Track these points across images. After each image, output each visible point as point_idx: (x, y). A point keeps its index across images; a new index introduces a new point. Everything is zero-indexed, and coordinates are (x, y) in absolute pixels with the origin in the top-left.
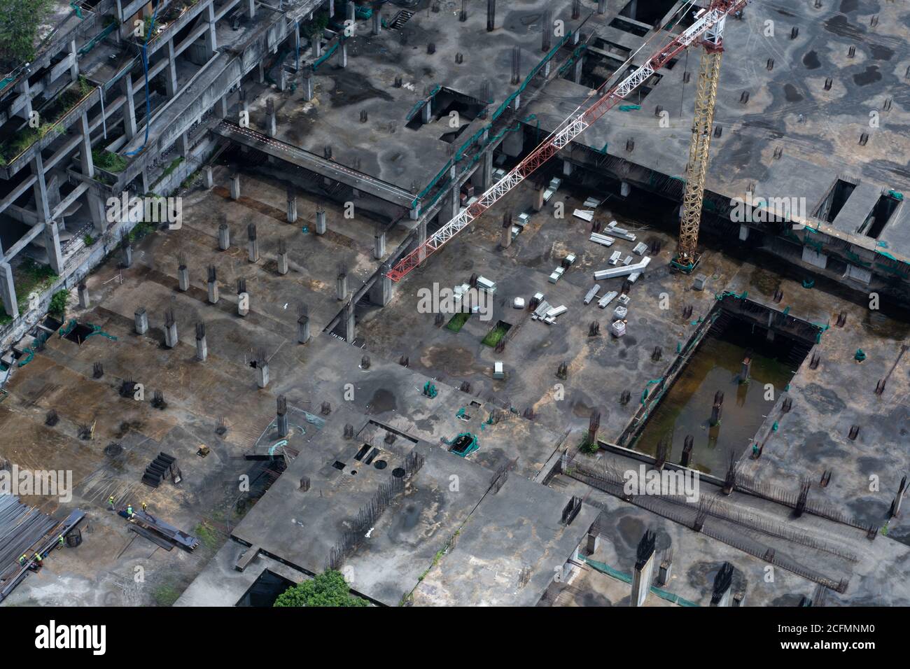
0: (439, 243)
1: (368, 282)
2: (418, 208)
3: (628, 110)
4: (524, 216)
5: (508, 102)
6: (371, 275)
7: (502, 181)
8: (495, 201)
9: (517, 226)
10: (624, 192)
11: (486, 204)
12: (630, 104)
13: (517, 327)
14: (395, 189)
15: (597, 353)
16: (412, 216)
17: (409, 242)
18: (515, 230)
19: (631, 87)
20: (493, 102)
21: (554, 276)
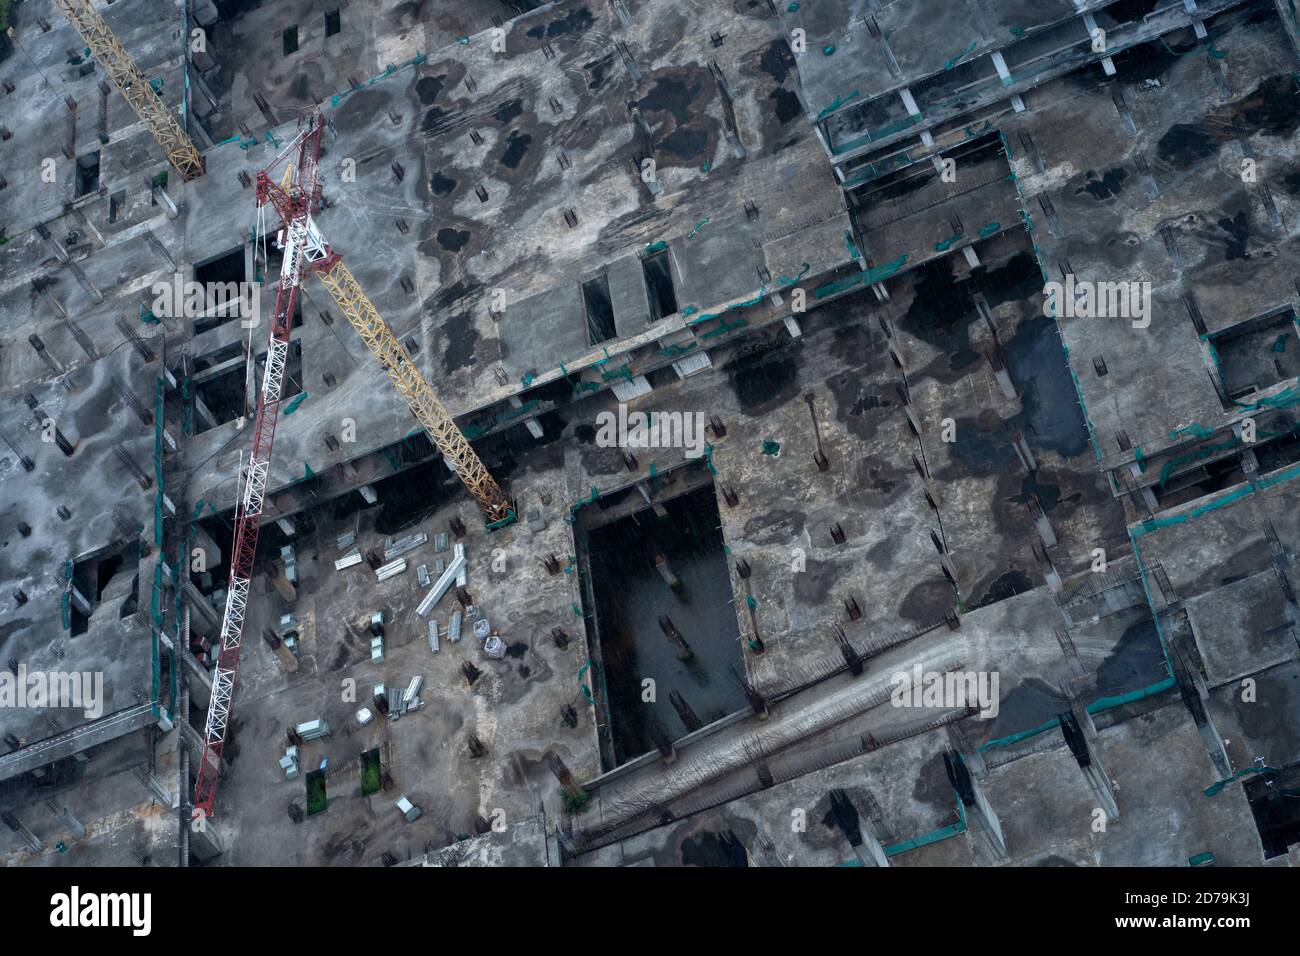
0: (220, 732)
1: (181, 843)
2: (164, 712)
3: (295, 406)
4: (286, 619)
5: (160, 513)
6: (177, 832)
7: (229, 604)
8: (240, 631)
9: (287, 636)
10: (371, 498)
11: (234, 644)
12: (292, 399)
13: (386, 744)
14: (121, 714)
15: (496, 694)
16: (165, 729)
17: (187, 759)
18: (290, 643)
19: (278, 381)
20: (143, 527)
21: (377, 654)
